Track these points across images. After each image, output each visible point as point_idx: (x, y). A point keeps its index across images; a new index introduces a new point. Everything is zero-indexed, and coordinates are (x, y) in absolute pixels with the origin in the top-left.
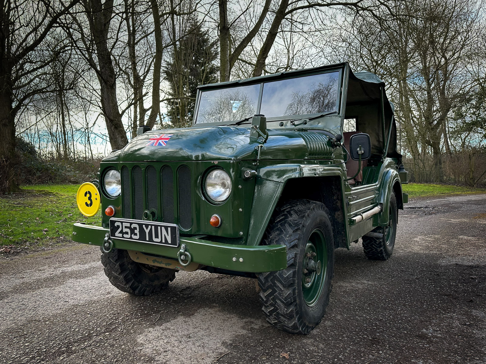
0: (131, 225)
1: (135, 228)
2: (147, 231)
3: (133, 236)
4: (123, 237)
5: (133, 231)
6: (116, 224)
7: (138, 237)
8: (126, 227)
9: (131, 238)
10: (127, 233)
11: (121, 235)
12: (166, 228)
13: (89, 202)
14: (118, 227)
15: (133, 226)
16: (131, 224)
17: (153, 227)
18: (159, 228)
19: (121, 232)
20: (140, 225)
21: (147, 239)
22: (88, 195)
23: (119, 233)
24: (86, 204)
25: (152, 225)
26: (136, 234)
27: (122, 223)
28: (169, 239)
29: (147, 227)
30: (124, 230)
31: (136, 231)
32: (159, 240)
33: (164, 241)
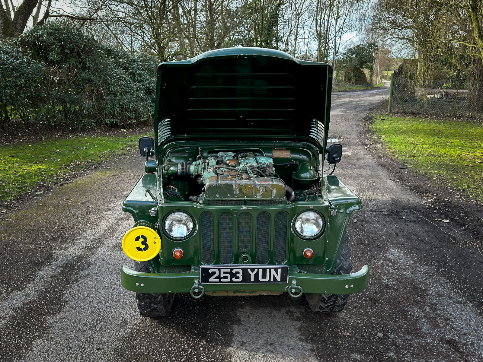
1: (238, 273)
2: (253, 274)
3: (234, 279)
4: (220, 281)
5: (233, 275)
6: (210, 271)
7: (240, 279)
8: (224, 273)
9: (231, 281)
10: (226, 278)
11: (217, 280)
12: (276, 270)
13: (143, 247)
14: (215, 273)
15: (234, 271)
16: (232, 269)
17: (261, 271)
18: (268, 270)
19: (219, 277)
21: (252, 280)
22: (141, 240)
23: (215, 278)
24: (138, 248)
25: (258, 269)
27: (219, 269)
28: (279, 278)
29: (253, 270)
30: (222, 275)
31: (238, 275)
32: (267, 279)
33: (272, 280)
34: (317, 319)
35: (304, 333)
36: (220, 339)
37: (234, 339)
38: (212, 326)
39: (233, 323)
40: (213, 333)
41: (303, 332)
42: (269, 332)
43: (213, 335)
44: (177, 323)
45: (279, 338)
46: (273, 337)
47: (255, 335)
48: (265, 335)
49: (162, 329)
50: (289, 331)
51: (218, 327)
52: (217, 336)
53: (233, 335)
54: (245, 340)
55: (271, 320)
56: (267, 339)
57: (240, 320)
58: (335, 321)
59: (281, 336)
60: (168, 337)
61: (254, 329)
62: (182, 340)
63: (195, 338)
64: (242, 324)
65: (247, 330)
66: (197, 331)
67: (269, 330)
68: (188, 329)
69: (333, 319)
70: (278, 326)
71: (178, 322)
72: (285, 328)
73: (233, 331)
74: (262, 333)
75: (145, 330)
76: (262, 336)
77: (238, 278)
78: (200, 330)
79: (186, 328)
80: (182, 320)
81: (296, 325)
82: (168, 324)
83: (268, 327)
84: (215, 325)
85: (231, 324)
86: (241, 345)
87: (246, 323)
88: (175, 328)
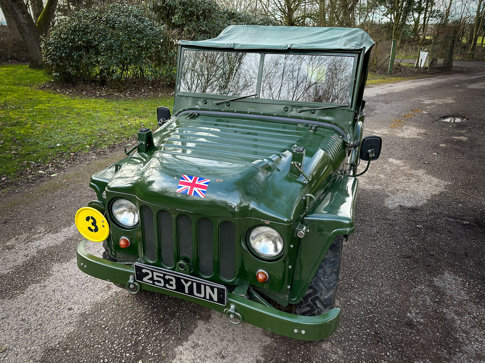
1: (171, 280)
2: (186, 286)
3: (167, 285)
4: (154, 284)
5: (167, 281)
6: (144, 271)
7: (174, 287)
8: (157, 276)
9: (165, 286)
10: (160, 282)
11: (151, 282)
12: (212, 288)
13: (93, 228)
14: (147, 274)
15: (167, 277)
16: (165, 275)
17: (195, 284)
18: (203, 286)
19: (152, 279)
20: (178, 279)
21: (187, 291)
22: (91, 221)
23: (149, 279)
24: (89, 228)
25: (192, 282)
27: (152, 271)
28: (215, 298)
29: (186, 281)
30: (155, 278)
31: (171, 282)
32: (202, 295)
33: (208, 297)
34: (294, 341)
35: (266, 355)
36: (177, 332)
37: (189, 338)
38: (179, 315)
39: (201, 318)
40: (176, 324)
41: (266, 353)
42: (230, 341)
43: (174, 325)
44: (151, 302)
45: (236, 352)
46: (231, 348)
47: (214, 340)
48: (224, 343)
49: (133, 304)
50: (252, 346)
51: (185, 318)
52: (177, 328)
53: (192, 332)
54: (200, 343)
55: (242, 327)
56: (223, 348)
57: (210, 317)
58: (313, 351)
59: (239, 351)
60: (133, 315)
61: (217, 332)
62: (144, 322)
63: (156, 323)
64: (209, 323)
65: (209, 331)
66: (164, 316)
67: (231, 338)
68: (157, 311)
69: (312, 347)
70: (244, 337)
71: (153, 300)
72: (250, 342)
73: (196, 327)
74: (223, 340)
75: (120, 300)
76: (220, 343)
77: (172, 285)
78: (167, 316)
79: (155, 310)
80: (158, 299)
81: (265, 342)
82: (143, 300)
83: (233, 334)
84: (183, 315)
85: (198, 319)
86: (192, 347)
87: (214, 323)
88: (146, 307)
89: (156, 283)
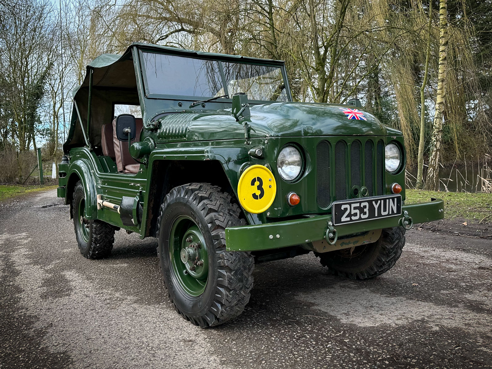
0: (360, 205)
1: (365, 207)
2: (376, 207)
4: (351, 220)
5: (362, 210)
6: (343, 207)
7: (367, 216)
8: (355, 208)
9: (360, 218)
10: (355, 215)
11: (348, 219)
12: (393, 199)
13: (258, 193)
14: (346, 209)
15: (362, 205)
16: (360, 203)
18: (388, 200)
19: (350, 215)
20: (370, 202)
21: (376, 215)
22: (257, 183)
24: (254, 195)
25: (381, 200)
26: (365, 213)
27: (350, 205)
28: (395, 209)
29: (376, 202)
30: (353, 212)
31: (365, 210)
32: (387, 212)
33: (390, 212)
89: (353, 218)
